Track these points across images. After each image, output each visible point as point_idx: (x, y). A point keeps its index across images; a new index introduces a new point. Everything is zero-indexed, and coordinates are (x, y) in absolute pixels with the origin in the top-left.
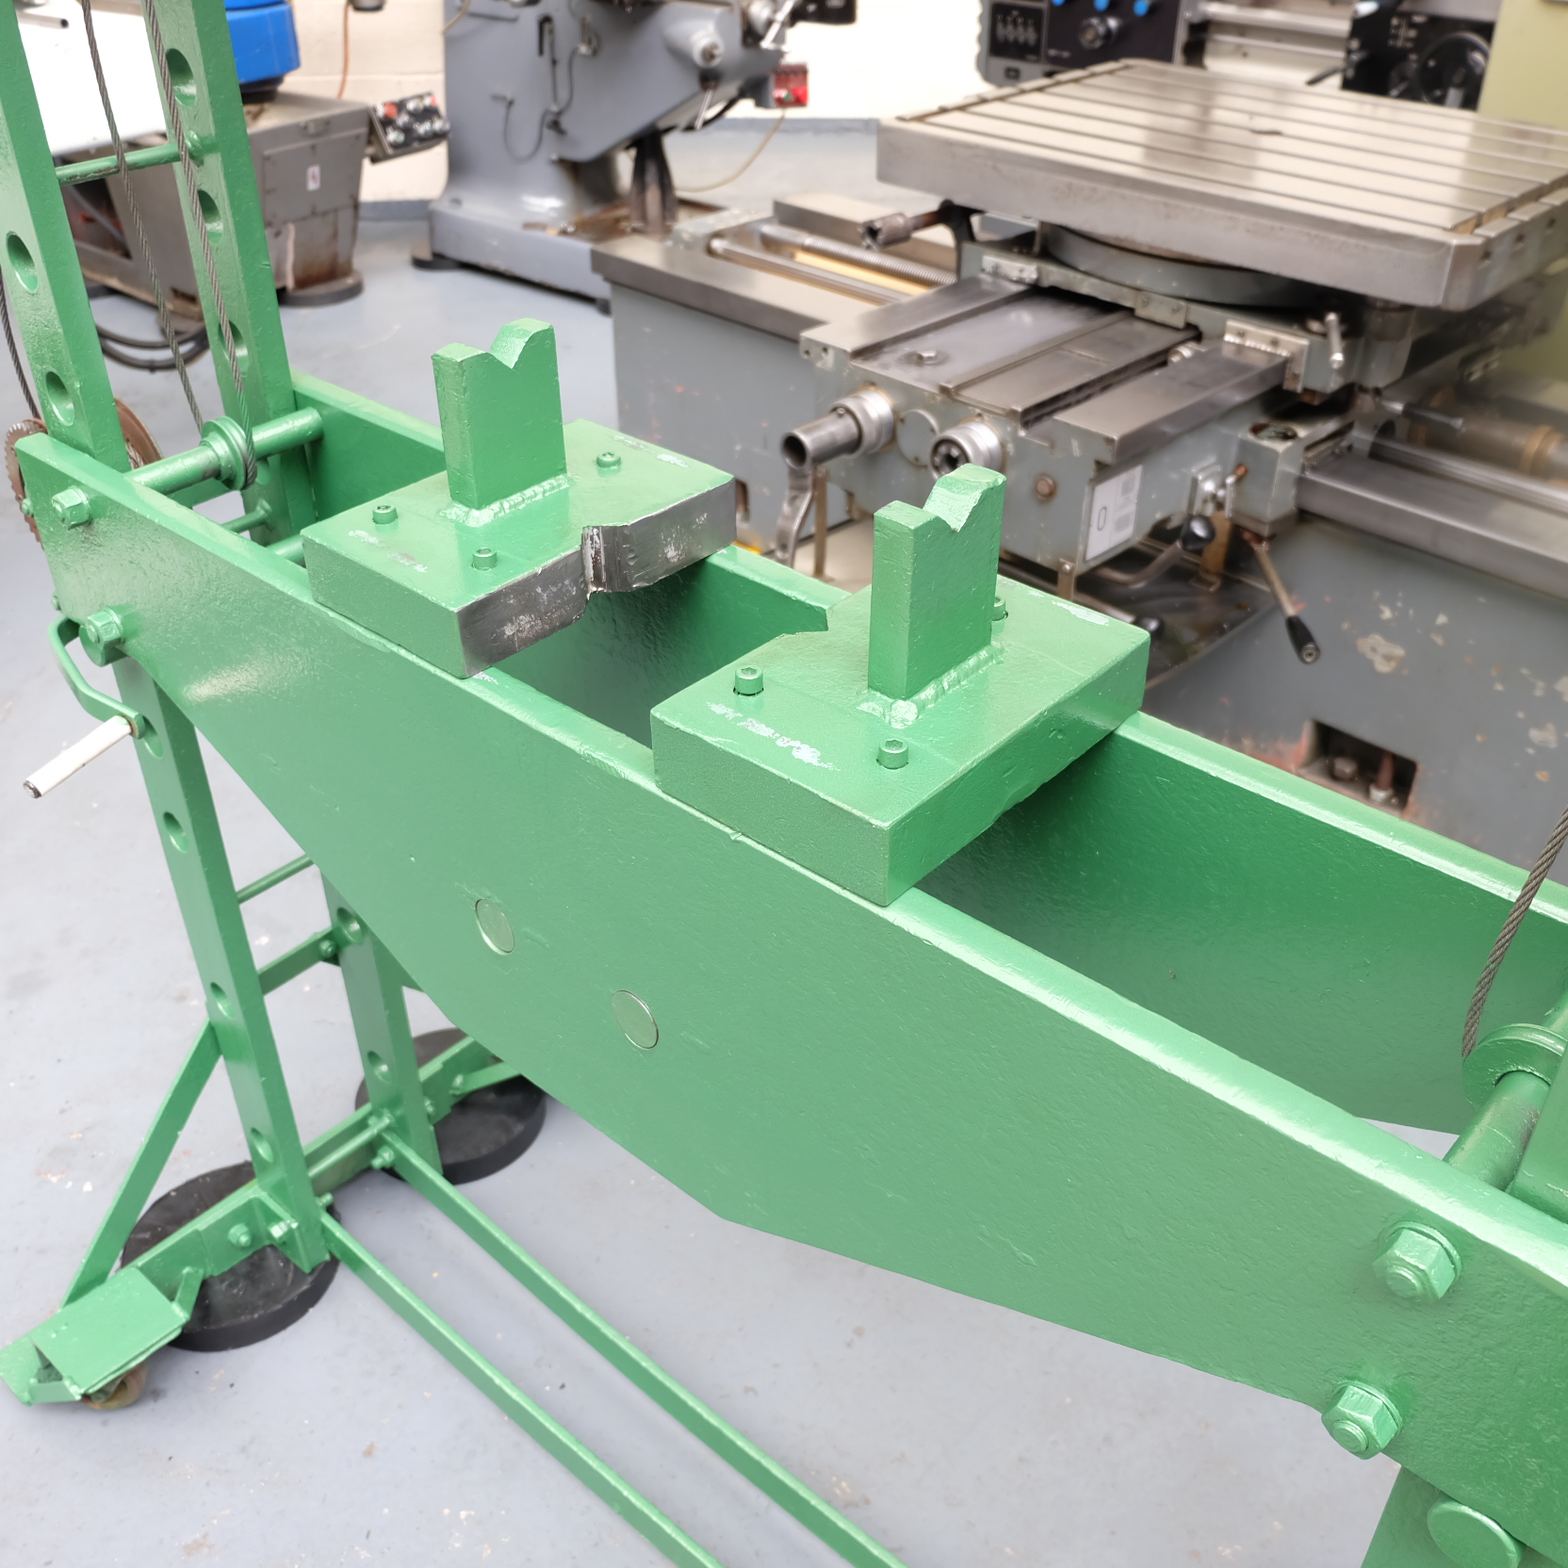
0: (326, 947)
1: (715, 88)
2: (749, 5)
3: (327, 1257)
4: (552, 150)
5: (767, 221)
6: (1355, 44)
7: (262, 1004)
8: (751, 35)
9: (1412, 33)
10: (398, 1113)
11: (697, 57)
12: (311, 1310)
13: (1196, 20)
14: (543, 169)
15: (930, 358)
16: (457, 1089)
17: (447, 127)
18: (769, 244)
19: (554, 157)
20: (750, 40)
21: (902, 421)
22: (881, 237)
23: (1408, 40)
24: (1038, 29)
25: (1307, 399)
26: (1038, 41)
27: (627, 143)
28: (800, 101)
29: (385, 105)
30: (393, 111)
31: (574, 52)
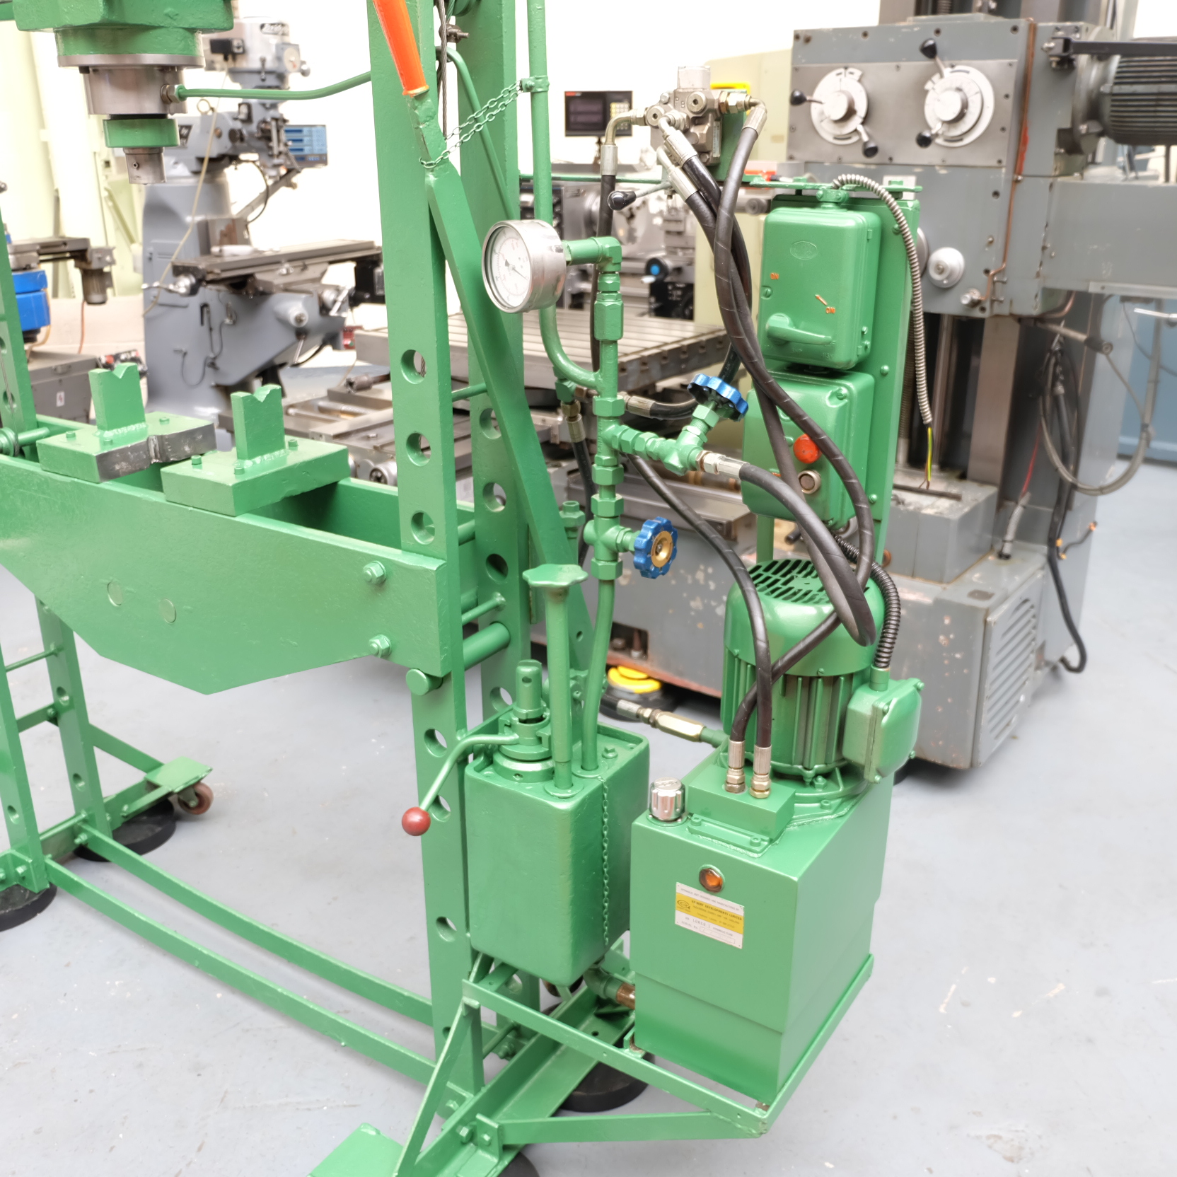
0: (51, 711)
1: (305, 339)
2: (322, 292)
3: (48, 886)
4: (211, 380)
5: (322, 399)
6: (653, 300)
7: (18, 738)
8: (324, 308)
9: (679, 293)
10: (91, 812)
11: (292, 321)
12: (38, 915)
13: (575, 292)
14: (207, 391)
15: (373, 437)
16: (124, 812)
17: (146, 369)
18: (322, 410)
19: (213, 384)
20: (324, 312)
21: (359, 466)
22: (355, 386)
23: (678, 296)
25: (562, 447)
27: (257, 374)
29: (106, 356)
30: (112, 359)
31: (222, 324)
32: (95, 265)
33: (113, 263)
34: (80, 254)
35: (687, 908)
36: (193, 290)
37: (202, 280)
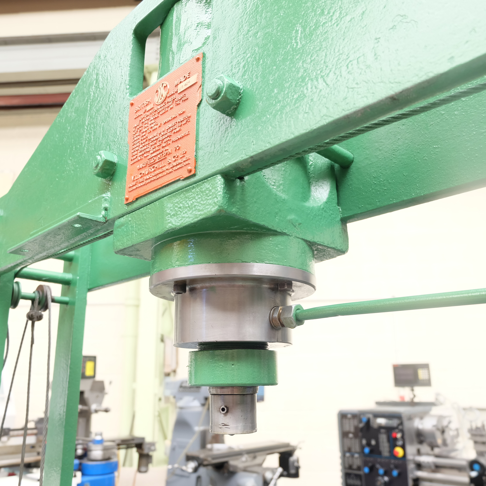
2: (264, 473)
32: (146, 451)
33: (154, 450)
34: (140, 446)
36: (196, 470)
37: (201, 464)
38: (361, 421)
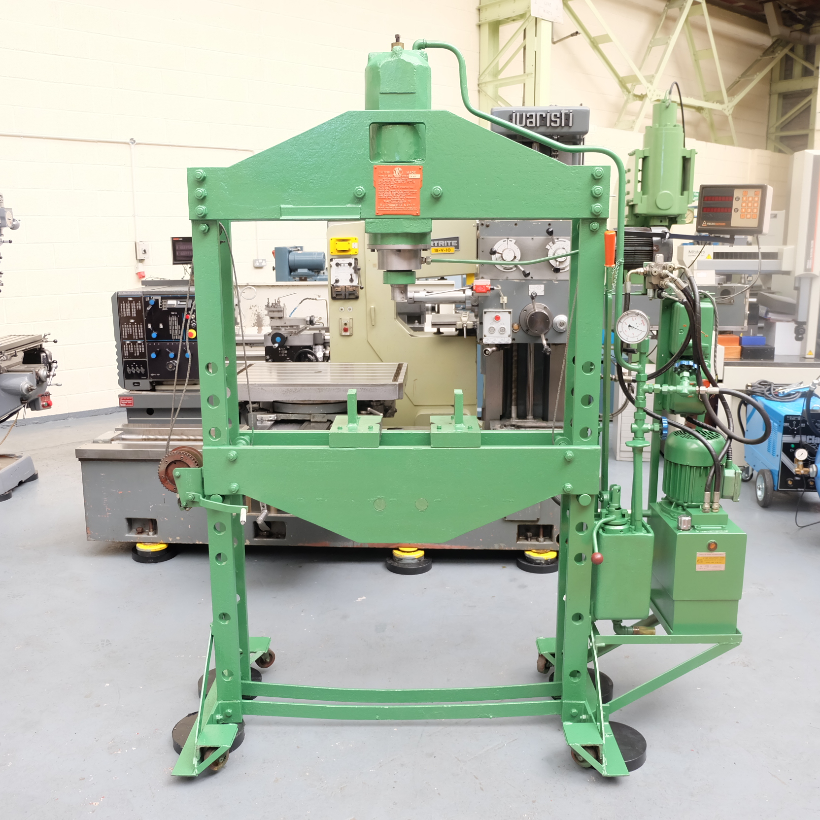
2: (39, 371)
6: (268, 357)
8: (40, 381)
9: (286, 352)
24: (145, 368)
26: (146, 371)
28: (49, 405)
35: (701, 562)
38: (147, 304)
